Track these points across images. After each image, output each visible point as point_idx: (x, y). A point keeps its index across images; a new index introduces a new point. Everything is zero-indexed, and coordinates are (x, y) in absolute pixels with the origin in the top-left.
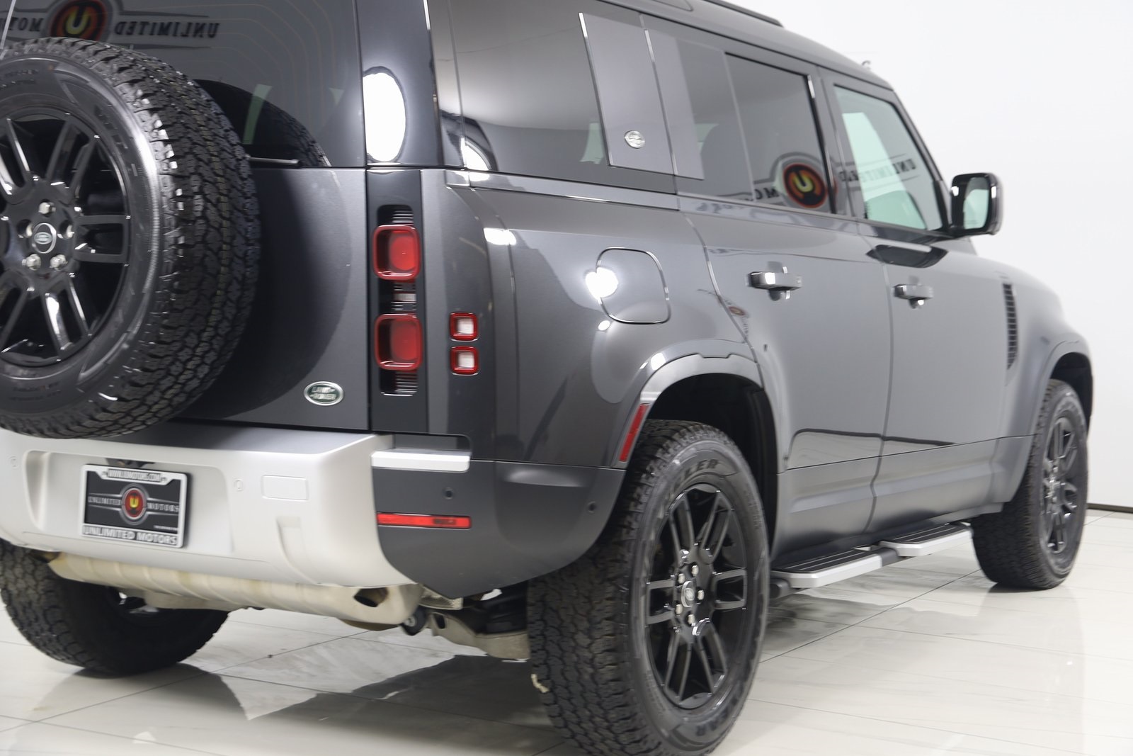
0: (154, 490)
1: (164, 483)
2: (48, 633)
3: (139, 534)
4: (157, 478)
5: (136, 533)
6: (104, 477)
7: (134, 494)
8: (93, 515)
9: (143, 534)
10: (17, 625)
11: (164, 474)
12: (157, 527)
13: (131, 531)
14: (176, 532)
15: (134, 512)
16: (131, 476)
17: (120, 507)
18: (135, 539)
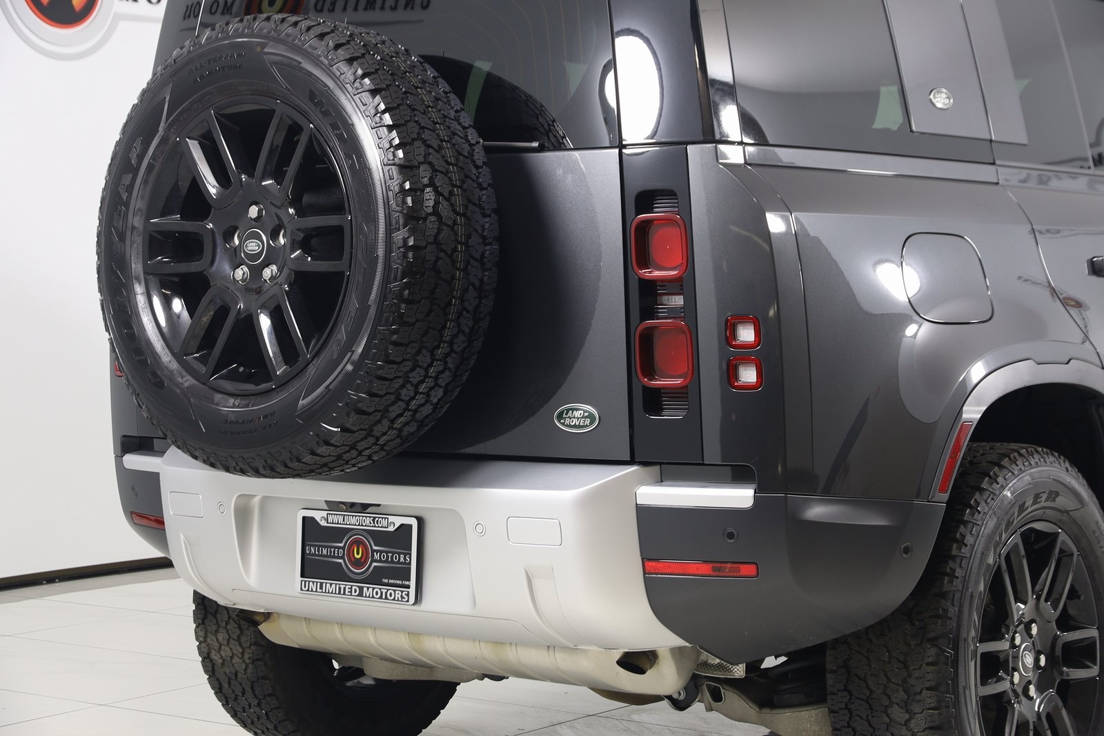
0: (381, 537)
1: (391, 529)
2: (257, 710)
3: (365, 589)
4: (384, 523)
5: (361, 589)
6: (323, 523)
7: (358, 543)
8: (312, 568)
9: (368, 590)
10: (220, 700)
11: (391, 519)
12: (386, 581)
13: (355, 586)
14: (408, 587)
15: (358, 563)
16: (352, 521)
17: (342, 558)
18: (361, 594)
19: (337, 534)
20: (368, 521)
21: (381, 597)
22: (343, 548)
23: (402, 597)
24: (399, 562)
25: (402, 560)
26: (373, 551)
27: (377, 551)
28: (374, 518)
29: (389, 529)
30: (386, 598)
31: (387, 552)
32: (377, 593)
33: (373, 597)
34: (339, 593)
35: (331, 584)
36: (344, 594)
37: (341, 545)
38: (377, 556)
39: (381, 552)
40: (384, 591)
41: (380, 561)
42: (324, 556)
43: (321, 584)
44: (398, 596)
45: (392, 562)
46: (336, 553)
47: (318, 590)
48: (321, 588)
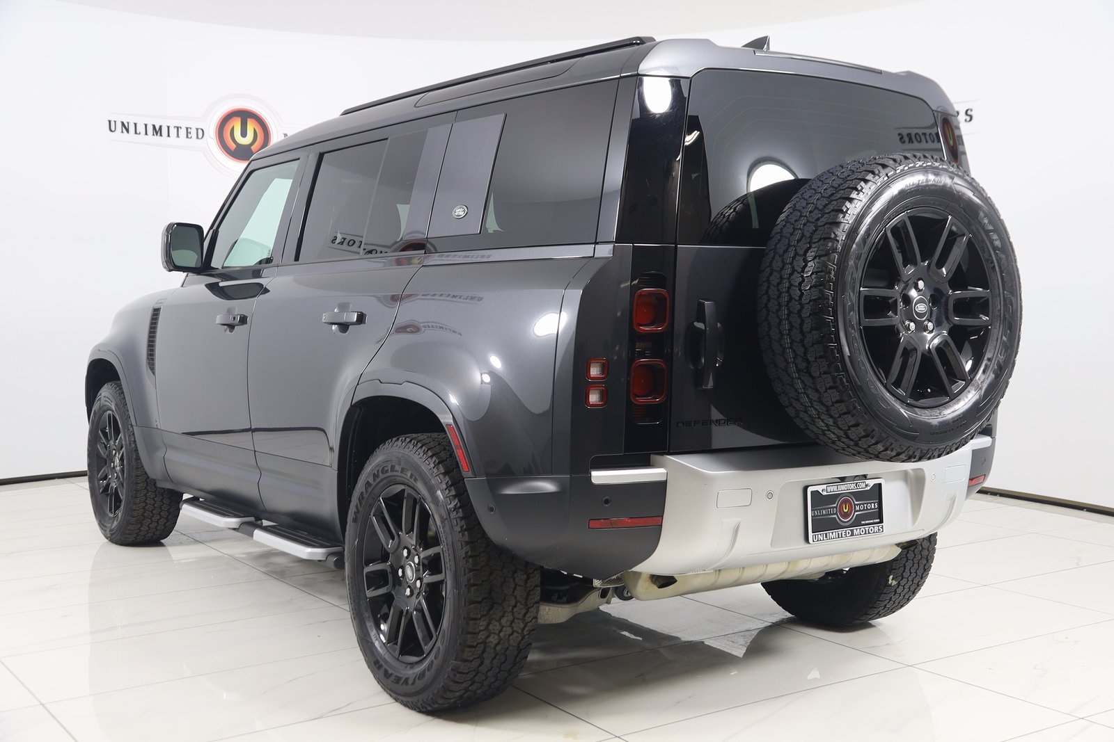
1: (869, 488)
6: (825, 493)
7: (846, 502)
9: (857, 530)
11: (867, 482)
12: (864, 522)
17: (836, 514)
18: (852, 535)
19: (832, 498)
20: (853, 486)
21: (865, 533)
22: (836, 507)
23: (879, 530)
24: (871, 509)
25: (873, 507)
26: (855, 505)
27: (857, 505)
28: (857, 483)
29: (866, 489)
30: (869, 533)
31: (863, 504)
32: (863, 531)
33: (861, 534)
34: (839, 537)
35: (832, 533)
36: (842, 537)
37: (835, 505)
38: (857, 508)
39: (860, 504)
40: (867, 529)
41: (860, 510)
42: (824, 515)
43: (826, 534)
44: (876, 529)
45: (867, 509)
46: (832, 511)
47: (825, 539)
48: (826, 537)
